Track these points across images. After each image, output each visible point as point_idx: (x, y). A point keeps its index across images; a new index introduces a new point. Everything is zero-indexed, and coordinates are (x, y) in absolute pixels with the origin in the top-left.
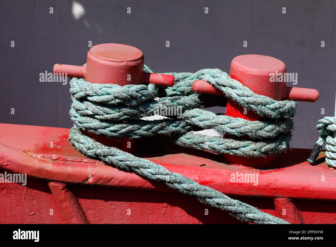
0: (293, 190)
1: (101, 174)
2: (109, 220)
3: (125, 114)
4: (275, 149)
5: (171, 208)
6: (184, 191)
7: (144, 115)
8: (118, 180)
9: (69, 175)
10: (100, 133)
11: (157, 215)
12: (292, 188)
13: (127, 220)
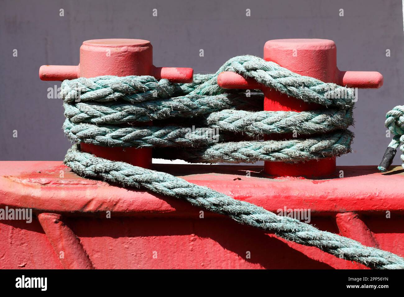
0: (358, 199)
1: (104, 196)
2: (121, 266)
3: (129, 113)
4: (329, 147)
5: (200, 241)
6: (212, 207)
7: (155, 115)
8: (126, 203)
9: (63, 202)
10: (99, 141)
11: (184, 253)
12: (357, 197)
13: (145, 264)
